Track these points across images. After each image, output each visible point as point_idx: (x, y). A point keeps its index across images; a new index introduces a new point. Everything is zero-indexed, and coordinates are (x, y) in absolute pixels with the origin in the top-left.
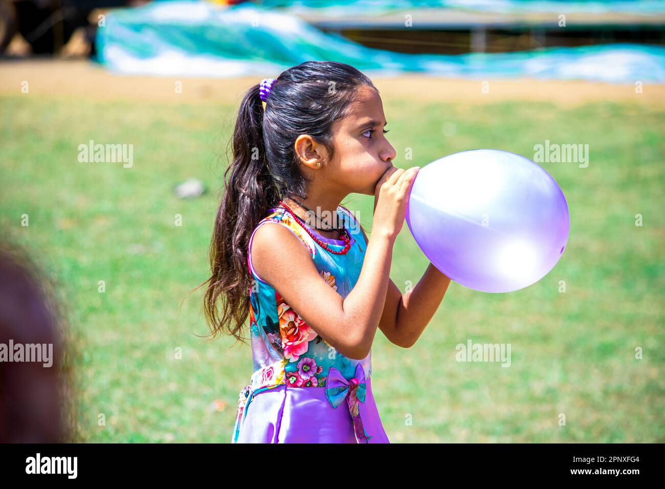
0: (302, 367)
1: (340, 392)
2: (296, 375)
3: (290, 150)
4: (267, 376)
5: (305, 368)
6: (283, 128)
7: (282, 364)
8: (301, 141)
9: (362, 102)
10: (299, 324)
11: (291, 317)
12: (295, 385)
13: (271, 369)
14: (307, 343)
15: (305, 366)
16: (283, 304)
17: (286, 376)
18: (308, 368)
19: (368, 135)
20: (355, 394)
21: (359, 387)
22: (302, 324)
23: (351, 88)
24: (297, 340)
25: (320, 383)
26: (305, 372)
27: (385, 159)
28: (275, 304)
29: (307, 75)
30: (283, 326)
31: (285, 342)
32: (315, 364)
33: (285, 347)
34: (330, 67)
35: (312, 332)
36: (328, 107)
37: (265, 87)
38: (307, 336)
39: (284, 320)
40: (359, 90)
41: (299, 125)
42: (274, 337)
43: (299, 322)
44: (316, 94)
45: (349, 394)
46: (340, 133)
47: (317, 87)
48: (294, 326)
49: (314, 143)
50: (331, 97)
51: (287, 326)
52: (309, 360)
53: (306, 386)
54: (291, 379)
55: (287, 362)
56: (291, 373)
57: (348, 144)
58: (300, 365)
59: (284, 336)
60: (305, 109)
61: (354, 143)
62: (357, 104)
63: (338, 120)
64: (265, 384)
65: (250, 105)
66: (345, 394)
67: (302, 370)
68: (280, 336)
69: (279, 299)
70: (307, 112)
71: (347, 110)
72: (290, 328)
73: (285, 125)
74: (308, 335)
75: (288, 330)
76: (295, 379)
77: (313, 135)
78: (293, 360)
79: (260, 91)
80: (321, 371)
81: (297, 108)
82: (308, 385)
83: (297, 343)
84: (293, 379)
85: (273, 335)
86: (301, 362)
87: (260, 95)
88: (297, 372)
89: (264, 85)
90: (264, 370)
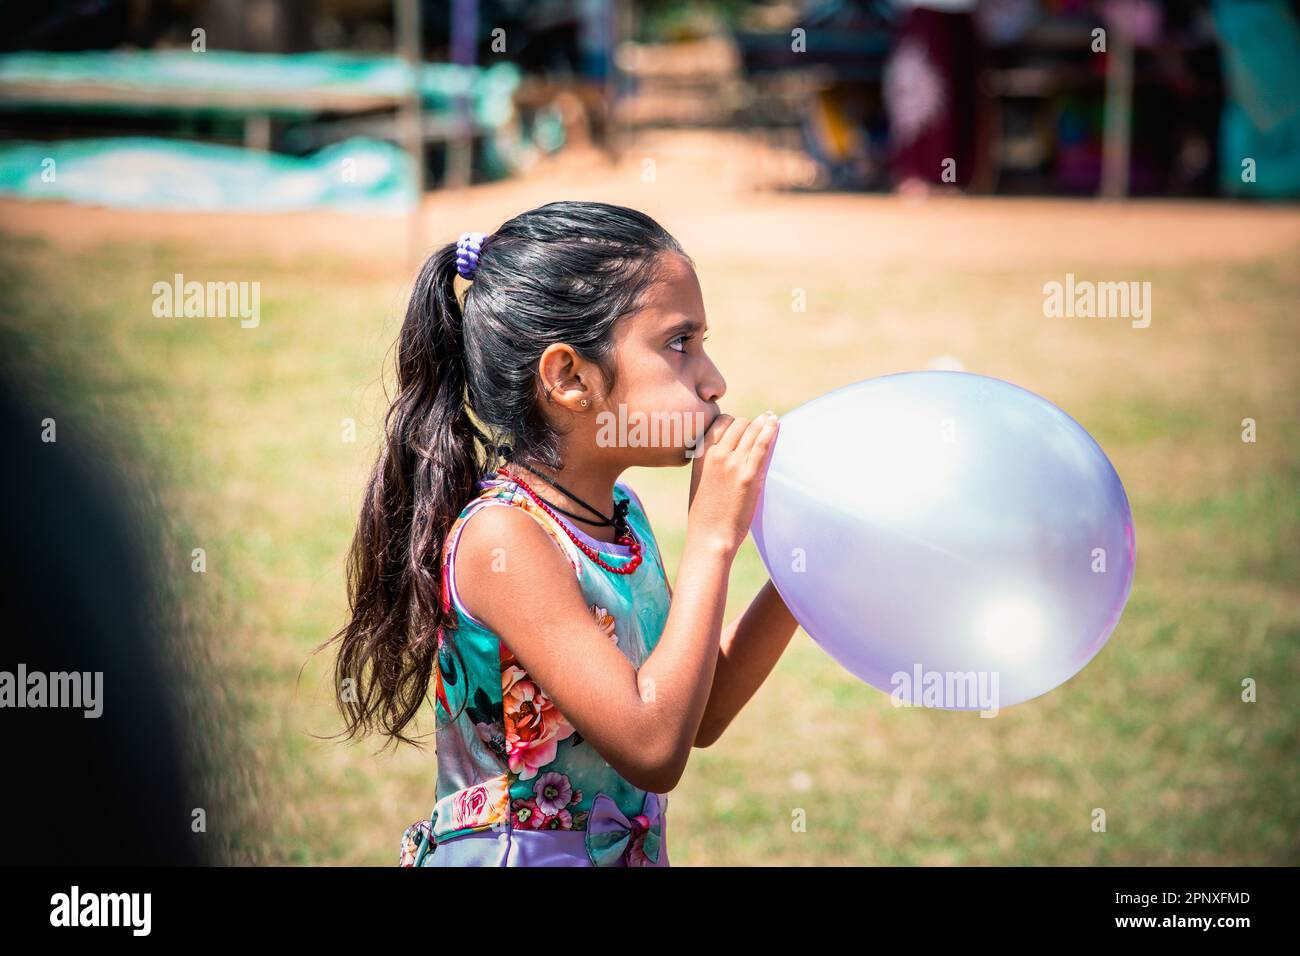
0: (544, 791)
1: (615, 840)
2: (532, 805)
3: (528, 372)
4: (471, 806)
5: (549, 793)
6: (513, 328)
7: (504, 783)
8: (552, 355)
9: (671, 284)
10: (542, 707)
11: (528, 694)
12: (528, 825)
13: (480, 793)
14: (556, 744)
15: (548, 789)
16: (514, 667)
17: (511, 806)
18: (556, 793)
19: (679, 347)
20: (642, 847)
21: (650, 832)
22: (548, 708)
23: (648, 257)
24: (537, 737)
25: (576, 822)
26: (548, 801)
27: (708, 397)
28: (497, 665)
29: (559, 228)
30: (511, 709)
31: (513, 741)
32: (568, 786)
33: (512, 751)
34: (605, 213)
35: (566, 723)
36: (607, 290)
37: (468, 249)
38: (556, 730)
39: (514, 699)
40: (663, 260)
41: (547, 324)
42: (490, 730)
43: (543, 703)
44: (583, 265)
45: (630, 845)
46: (627, 342)
47: (583, 250)
48: (532, 711)
49: (576, 360)
50: (613, 271)
51: (519, 711)
52: (557, 777)
53: (550, 829)
54: (521, 813)
55: (513, 779)
56: (521, 802)
57: (644, 365)
58: (539, 787)
59: (510, 729)
60: (562, 292)
61: (656, 362)
62: (660, 287)
63: (626, 316)
64: (468, 821)
65: (440, 284)
66: (622, 845)
67: (544, 795)
68: (503, 729)
69: (506, 658)
70: (565, 300)
71: (642, 299)
72: (525, 715)
73: (518, 323)
74: (558, 728)
75: (521, 718)
76: (528, 813)
77: (574, 344)
78: (525, 775)
79: (457, 257)
80: (580, 800)
81: (545, 290)
82: (554, 826)
83: (535, 743)
84: (524, 812)
85: (489, 727)
86: (542, 781)
87: (456, 265)
88: (533, 799)
89: (465, 246)
90: (465, 794)
